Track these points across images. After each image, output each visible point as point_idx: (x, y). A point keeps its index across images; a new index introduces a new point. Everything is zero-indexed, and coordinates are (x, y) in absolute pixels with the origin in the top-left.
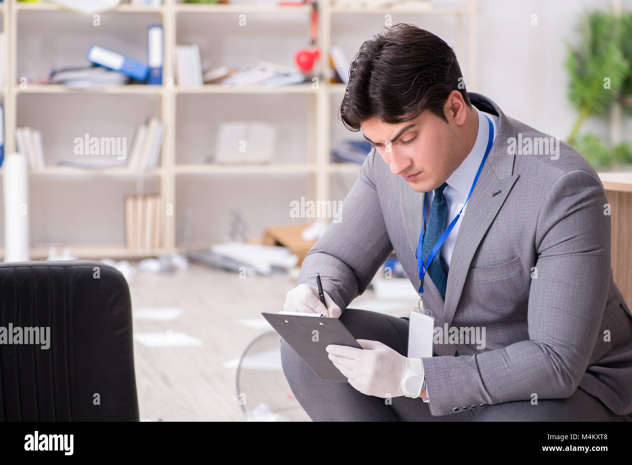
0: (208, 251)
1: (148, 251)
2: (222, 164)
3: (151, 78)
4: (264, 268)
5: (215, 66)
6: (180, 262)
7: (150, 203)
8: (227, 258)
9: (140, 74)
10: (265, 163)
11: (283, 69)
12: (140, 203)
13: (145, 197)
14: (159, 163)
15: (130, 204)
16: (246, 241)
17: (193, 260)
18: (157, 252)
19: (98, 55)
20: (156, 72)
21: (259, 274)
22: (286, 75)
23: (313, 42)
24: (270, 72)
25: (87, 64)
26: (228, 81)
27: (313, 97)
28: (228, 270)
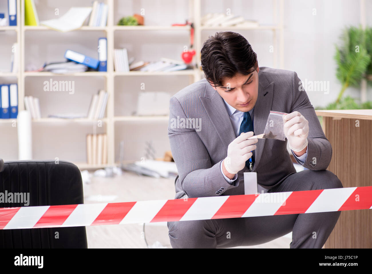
0: (133, 164)
1: (99, 165)
2: (140, 116)
3: (100, 67)
4: (165, 174)
5: (135, 61)
6: (117, 171)
7: (100, 137)
8: (144, 168)
9: (94, 65)
11: (175, 62)
12: (95, 138)
13: (97, 135)
14: (106, 115)
15: (89, 138)
16: (155, 159)
17: (125, 170)
18: (104, 166)
19: (71, 55)
20: (103, 64)
21: (162, 177)
22: (177, 65)
23: (192, 46)
24: (167, 64)
25: (65, 60)
26: (143, 69)
27: (192, 77)
28: (144, 175)
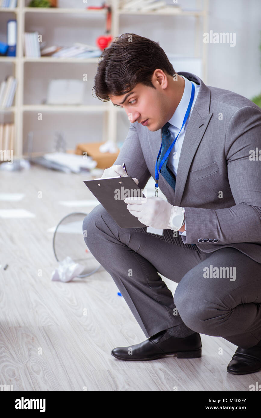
0: (42, 158)
2: (52, 105)
3: (9, 52)
4: (76, 169)
5: (47, 46)
6: (25, 164)
7: (7, 128)
8: (53, 163)
9: (2, 49)
10: (78, 105)
11: (90, 48)
12: (1, 128)
13: (5, 124)
14: (13, 104)
16: (65, 152)
17: (33, 163)
20: (12, 49)
21: (73, 172)
22: (91, 51)
23: (108, 32)
24: (82, 50)
26: (56, 55)
28: (54, 170)
